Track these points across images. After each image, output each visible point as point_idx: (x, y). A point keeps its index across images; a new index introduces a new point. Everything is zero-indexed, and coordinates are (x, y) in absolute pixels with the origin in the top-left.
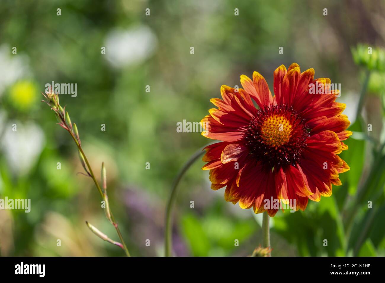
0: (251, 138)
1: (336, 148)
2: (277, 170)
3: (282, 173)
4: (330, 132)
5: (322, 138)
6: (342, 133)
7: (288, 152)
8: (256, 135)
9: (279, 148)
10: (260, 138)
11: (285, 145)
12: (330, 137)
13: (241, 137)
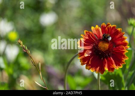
0: (95, 48)
1: (124, 52)
2: (104, 59)
3: (106, 60)
4: (122, 46)
5: (119, 48)
6: (126, 47)
7: (107, 53)
8: (96, 47)
9: (104, 51)
10: (98, 48)
11: (106, 51)
12: (122, 48)
13: (91, 48)
